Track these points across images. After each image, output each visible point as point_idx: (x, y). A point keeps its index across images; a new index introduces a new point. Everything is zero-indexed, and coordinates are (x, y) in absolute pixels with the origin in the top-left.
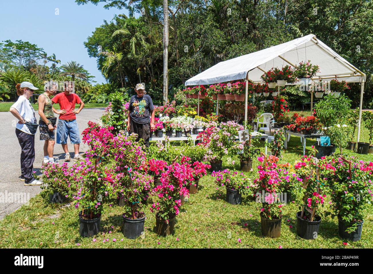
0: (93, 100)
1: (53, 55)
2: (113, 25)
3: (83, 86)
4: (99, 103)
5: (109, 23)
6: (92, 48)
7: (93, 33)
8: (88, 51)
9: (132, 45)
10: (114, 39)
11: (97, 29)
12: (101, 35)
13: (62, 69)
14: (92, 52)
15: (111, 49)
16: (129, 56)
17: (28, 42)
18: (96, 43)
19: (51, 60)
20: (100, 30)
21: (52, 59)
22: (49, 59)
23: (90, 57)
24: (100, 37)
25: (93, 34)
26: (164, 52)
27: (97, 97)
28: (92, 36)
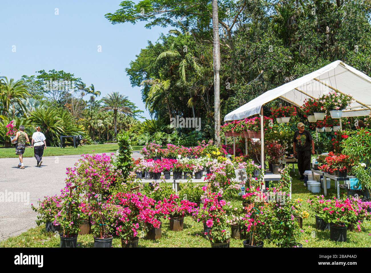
0: (134, 141)
1: (92, 86)
2: (159, 46)
3: (128, 123)
4: (141, 145)
5: (154, 44)
6: (136, 75)
7: (137, 56)
8: (131, 80)
9: (181, 70)
10: (160, 63)
11: (143, 51)
12: (146, 58)
13: (103, 102)
14: (135, 81)
15: (157, 75)
16: (178, 84)
17: (63, 71)
18: (140, 69)
19: (90, 92)
20: (145, 52)
21: (91, 90)
22: (87, 90)
23: (133, 86)
24: (146, 61)
25: (137, 58)
26: (215, 78)
27: (138, 137)
28: (136, 60)
